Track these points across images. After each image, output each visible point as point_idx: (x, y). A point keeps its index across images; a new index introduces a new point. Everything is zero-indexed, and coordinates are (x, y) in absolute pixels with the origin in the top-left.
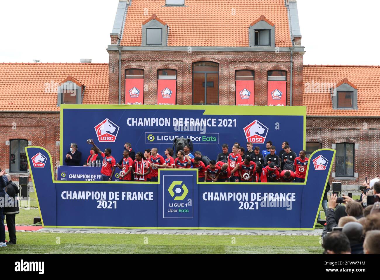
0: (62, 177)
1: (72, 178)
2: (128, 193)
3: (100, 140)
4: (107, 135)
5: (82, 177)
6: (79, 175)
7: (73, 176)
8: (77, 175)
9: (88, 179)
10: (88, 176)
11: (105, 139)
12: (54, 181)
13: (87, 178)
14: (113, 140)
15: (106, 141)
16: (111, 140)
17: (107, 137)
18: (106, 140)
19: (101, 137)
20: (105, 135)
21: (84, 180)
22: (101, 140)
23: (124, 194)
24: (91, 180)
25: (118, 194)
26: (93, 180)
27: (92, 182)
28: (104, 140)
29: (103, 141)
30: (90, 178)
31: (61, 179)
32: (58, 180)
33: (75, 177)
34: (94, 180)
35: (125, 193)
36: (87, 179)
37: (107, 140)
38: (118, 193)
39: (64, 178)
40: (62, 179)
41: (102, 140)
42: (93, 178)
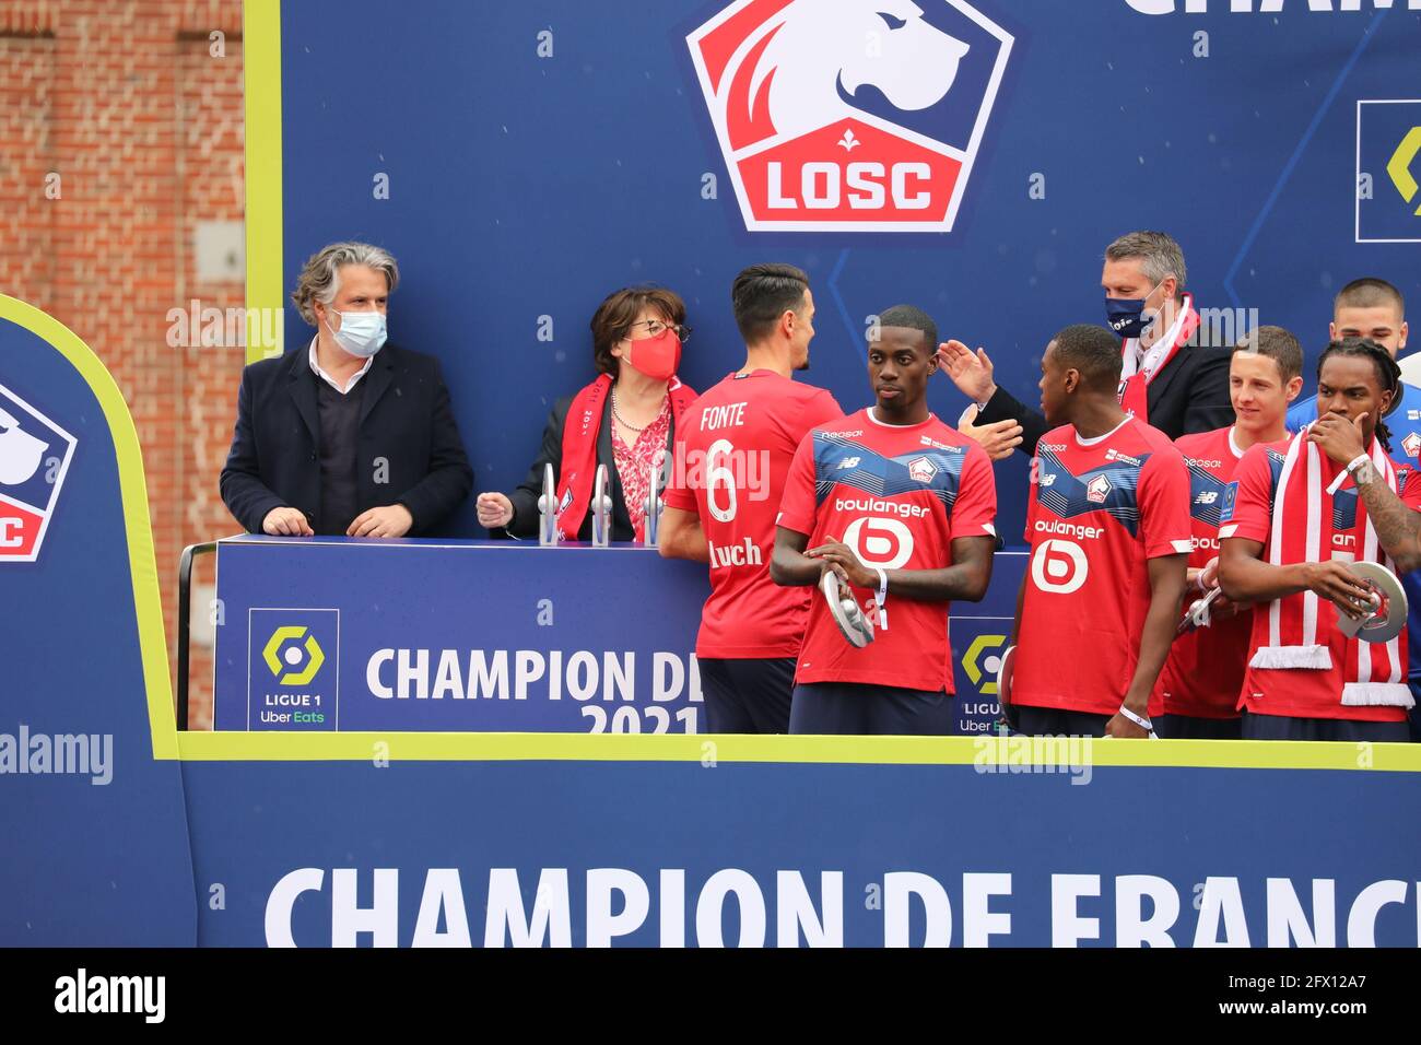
0: (271, 684)
1: (403, 693)
2: (1130, 888)
3: (762, 212)
4: (849, 141)
5: (539, 688)
6: (501, 657)
7: (413, 673)
8: (477, 657)
9: (611, 708)
10: (619, 673)
11: (821, 191)
12: (168, 743)
13: (597, 699)
14: (923, 200)
15: (844, 212)
16: (901, 202)
17: (854, 169)
18: (832, 201)
19: (775, 170)
20: (821, 144)
21: (568, 717)
22: (775, 200)
23: (1085, 907)
24: (649, 725)
25: (996, 904)
26: (677, 727)
27: (662, 747)
28: (811, 202)
29: (802, 213)
30: (643, 697)
31: (259, 706)
32: (229, 718)
33: (449, 682)
34: (689, 715)
35: (1090, 885)
36: (599, 713)
37: (856, 202)
38: (1002, 883)
39: (296, 690)
40: (278, 710)
41: (791, 203)
42: (683, 701)
